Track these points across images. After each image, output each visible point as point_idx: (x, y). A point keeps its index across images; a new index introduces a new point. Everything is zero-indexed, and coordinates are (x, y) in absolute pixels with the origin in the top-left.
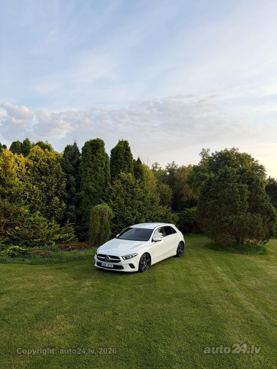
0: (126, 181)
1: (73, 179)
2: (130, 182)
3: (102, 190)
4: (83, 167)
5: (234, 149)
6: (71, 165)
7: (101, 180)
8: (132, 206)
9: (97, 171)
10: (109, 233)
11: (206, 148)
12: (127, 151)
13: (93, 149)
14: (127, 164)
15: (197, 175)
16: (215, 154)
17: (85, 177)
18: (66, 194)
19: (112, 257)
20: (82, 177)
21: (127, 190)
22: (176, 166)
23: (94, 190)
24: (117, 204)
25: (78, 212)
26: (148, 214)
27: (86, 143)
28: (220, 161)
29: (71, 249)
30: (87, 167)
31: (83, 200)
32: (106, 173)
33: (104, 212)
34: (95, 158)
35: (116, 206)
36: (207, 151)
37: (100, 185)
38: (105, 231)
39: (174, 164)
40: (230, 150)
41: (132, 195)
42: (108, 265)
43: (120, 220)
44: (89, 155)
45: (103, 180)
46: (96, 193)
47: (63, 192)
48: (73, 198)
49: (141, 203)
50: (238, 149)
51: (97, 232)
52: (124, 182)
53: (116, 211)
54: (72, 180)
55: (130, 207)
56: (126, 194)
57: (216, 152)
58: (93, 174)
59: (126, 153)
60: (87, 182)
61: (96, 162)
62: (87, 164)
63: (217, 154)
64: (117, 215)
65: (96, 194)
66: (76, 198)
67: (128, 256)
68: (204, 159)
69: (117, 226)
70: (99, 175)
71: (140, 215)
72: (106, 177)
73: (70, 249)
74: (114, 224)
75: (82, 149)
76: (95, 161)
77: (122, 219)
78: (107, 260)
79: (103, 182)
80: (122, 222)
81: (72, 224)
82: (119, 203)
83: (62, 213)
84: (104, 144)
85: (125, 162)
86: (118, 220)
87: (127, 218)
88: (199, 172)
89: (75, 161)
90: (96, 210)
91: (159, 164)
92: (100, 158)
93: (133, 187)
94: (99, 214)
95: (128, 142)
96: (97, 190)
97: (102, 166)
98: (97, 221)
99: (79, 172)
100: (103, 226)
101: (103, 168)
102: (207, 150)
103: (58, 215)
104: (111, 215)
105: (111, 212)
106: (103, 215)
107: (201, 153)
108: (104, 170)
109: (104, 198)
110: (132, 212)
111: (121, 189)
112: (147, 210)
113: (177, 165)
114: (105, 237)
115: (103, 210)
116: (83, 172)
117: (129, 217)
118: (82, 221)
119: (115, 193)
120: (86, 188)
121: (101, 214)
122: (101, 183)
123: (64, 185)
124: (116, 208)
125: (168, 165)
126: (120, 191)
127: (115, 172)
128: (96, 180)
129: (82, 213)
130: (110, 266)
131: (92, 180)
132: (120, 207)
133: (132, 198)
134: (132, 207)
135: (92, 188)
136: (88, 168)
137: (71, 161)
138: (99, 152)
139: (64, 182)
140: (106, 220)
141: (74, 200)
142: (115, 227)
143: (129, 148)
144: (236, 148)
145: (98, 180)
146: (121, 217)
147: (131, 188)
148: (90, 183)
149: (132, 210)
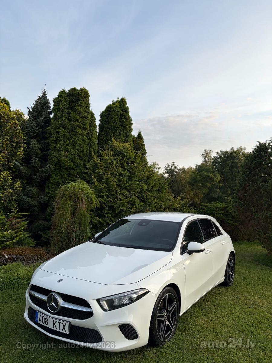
0: (121, 152)
1: (35, 143)
2: (127, 153)
3: (83, 166)
4: (53, 127)
5: (241, 149)
6: (36, 125)
7: (81, 149)
8: (128, 190)
9: (75, 135)
10: (87, 233)
11: (208, 149)
12: (124, 113)
13: (70, 102)
14: (123, 132)
15: (201, 175)
16: (220, 153)
17: (56, 143)
18: (23, 169)
19: (67, 298)
20: (51, 142)
21: (122, 166)
22: (175, 167)
23: (69, 163)
24: (105, 185)
25: (42, 198)
26: (154, 204)
27: (60, 92)
28: (227, 161)
29: (9, 260)
30: (59, 127)
31: (51, 179)
32: (91, 140)
33: (79, 194)
34: (73, 114)
35: (102, 189)
36: (210, 153)
37: (80, 157)
38: (80, 229)
39: (173, 165)
40: (237, 149)
41: (129, 175)
42: (54, 324)
43: (108, 212)
44: (63, 109)
45: (85, 150)
46: (73, 169)
47: (19, 164)
48: (35, 175)
49: (145, 186)
50: (245, 149)
51: (64, 230)
52: (117, 153)
53: (102, 197)
54: (34, 146)
55: (126, 193)
56: (119, 171)
57: (221, 151)
58: (68, 139)
59: (121, 115)
60: (59, 151)
61: (75, 122)
62: (60, 122)
63: (222, 154)
64: (104, 204)
65: (72, 172)
66: (39, 176)
67: (117, 298)
68: (205, 161)
69: (102, 222)
70: (79, 142)
71: (141, 206)
72: (90, 147)
73: (6, 260)
74: (98, 218)
75: (54, 102)
76: (73, 118)
77: (113, 211)
78: (52, 307)
79: (85, 153)
80: (112, 216)
81: (21, 215)
82: (107, 185)
83: (14, 198)
84: (89, 96)
85: (120, 127)
86: (106, 211)
87: (121, 208)
88: (203, 172)
89: (42, 118)
90: (65, 191)
91: (158, 164)
92: (81, 116)
93: (132, 162)
94: (71, 197)
95: (126, 100)
96: (74, 165)
97: (84, 129)
98: (65, 210)
99: (46, 136)
100: (76, 220)
101: (85, 133)
102: (209, 151)
103: (5, 201)
104: (92, 202)
105: (94, 197)
106: (78, 199)
107: (203, 155)
108: (87, 136)
109: (85, 177)
110: (129, 199)
111: (112, 162)
112: (152, 198)
113: (177, 166)
114: (79, 239)
115: (78, 191)
116: (53, 135)
117: (123, 208)
118: (47, 214)
119: (102, 169)
120: (56, 161)
121: (74, 197)
122: (81, 155)
123: (20, 153)
124: (103, 193)
125: (167, 166)
126: (110, 166)
127: (105, 142)
128: (74, 149)
129: (48, 201)
130: (59, 328)
131: (66, 149)
132: (109, 191)
133: (130, 179)
134: (130, 193)
135: (65, 161)
136: (61, 130)
137: (35, 119)
138: (80, 106)
139: (22, 149)
140: (83, 209)
141: (37, 178)
142: (100, 222)
143: (128, 108)
144: (243, 147)
145: (77, 149)
146: (111, 208)
147: (128, 163)
148: (63, 153)
149: (129, 197)
